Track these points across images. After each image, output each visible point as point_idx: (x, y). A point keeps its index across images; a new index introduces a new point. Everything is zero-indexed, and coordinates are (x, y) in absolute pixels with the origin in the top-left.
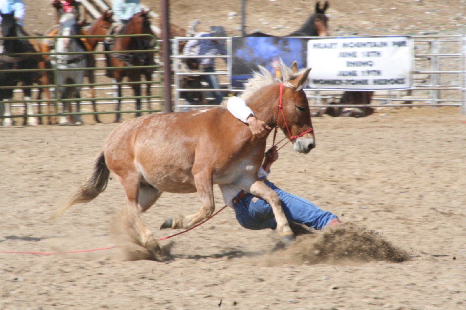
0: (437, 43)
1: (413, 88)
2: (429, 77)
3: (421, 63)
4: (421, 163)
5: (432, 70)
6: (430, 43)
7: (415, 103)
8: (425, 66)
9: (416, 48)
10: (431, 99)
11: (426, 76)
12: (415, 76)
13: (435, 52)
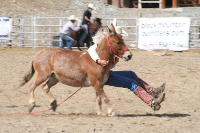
0: (22, 20)
1: (12, 39)
2: (19, 35)
3: (15, 29)
4: (15, 71)
5: (20, 32)
6: (19, 20)
7: (13, 46)
8: (17, 30)
9: (13, 22)
10: (20, 44)
11: (17, 34)
12: (13, 34)
13: (21, 24)
